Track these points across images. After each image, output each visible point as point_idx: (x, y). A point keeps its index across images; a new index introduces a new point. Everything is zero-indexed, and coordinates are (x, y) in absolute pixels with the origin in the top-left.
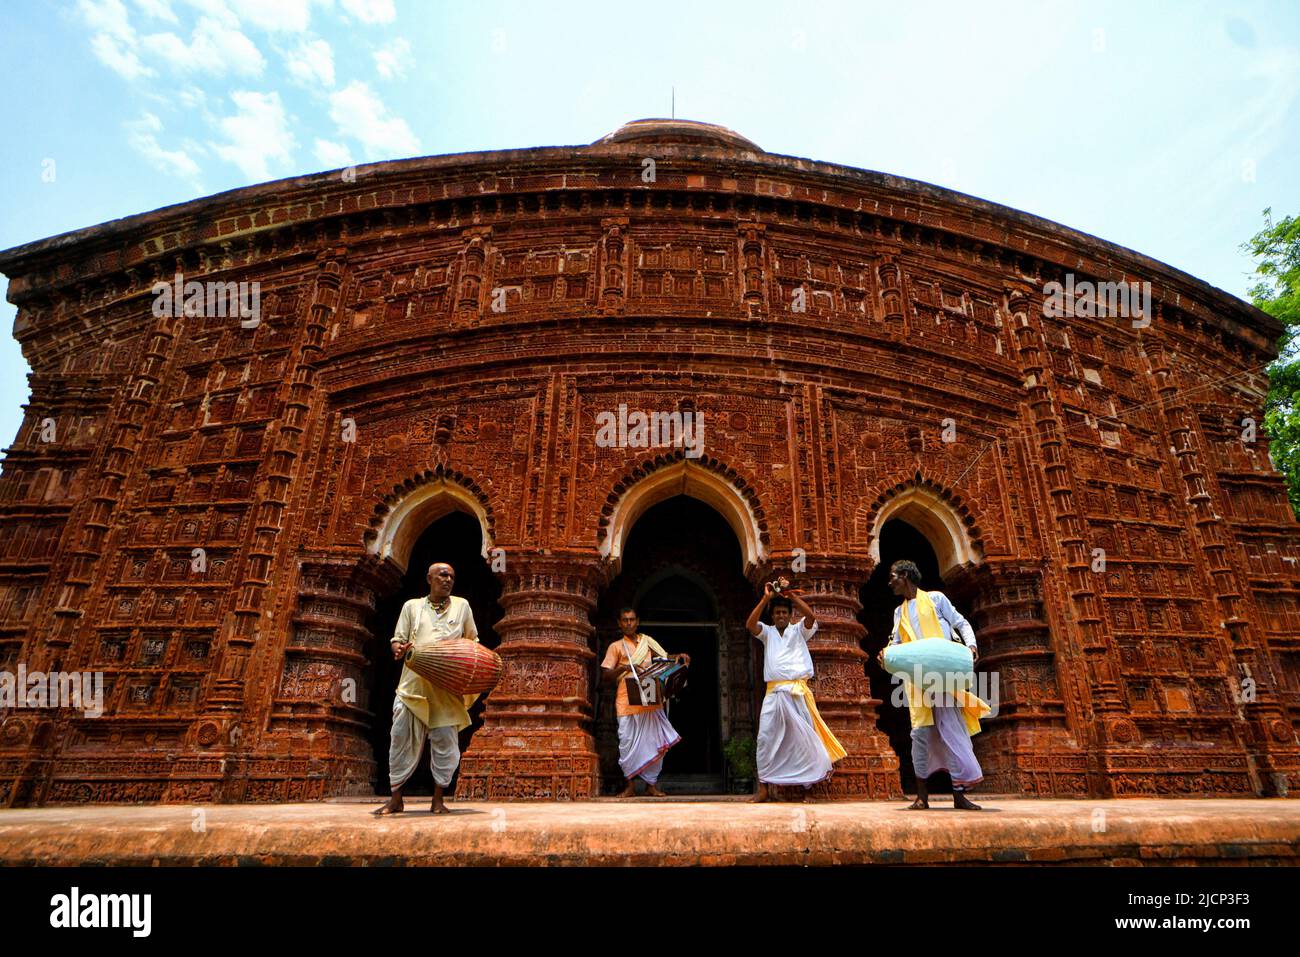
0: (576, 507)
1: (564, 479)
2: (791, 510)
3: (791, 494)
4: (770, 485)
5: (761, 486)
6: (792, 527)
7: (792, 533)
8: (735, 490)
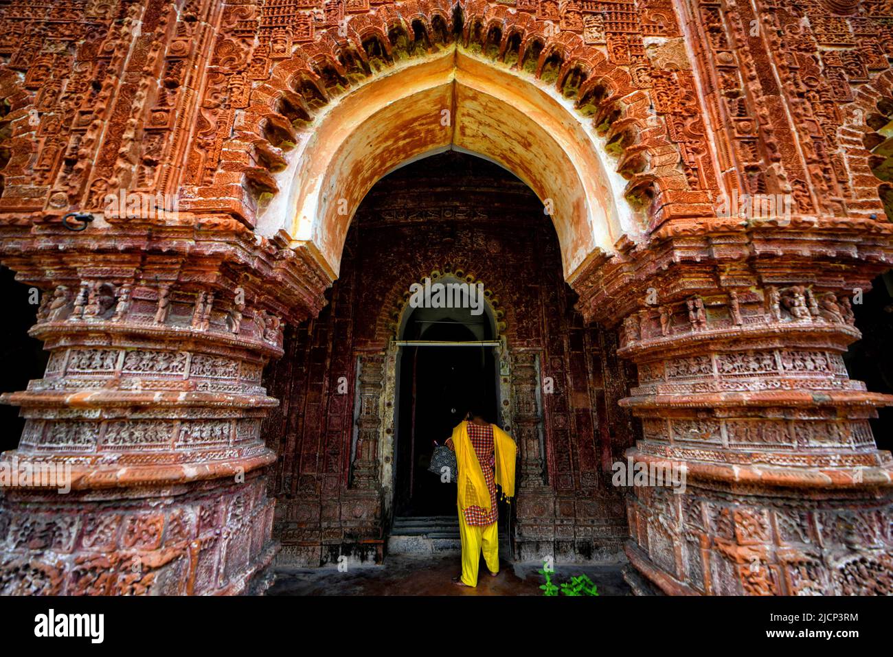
0: (202, 123)
1: (174, 61)
2: (699, 127)
3: (692, 95)
4: (644, 76)
5: (623, 79)
6: (709, 163)
7: (711, 177)
8: (559, 98)
